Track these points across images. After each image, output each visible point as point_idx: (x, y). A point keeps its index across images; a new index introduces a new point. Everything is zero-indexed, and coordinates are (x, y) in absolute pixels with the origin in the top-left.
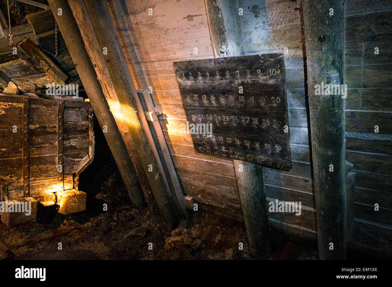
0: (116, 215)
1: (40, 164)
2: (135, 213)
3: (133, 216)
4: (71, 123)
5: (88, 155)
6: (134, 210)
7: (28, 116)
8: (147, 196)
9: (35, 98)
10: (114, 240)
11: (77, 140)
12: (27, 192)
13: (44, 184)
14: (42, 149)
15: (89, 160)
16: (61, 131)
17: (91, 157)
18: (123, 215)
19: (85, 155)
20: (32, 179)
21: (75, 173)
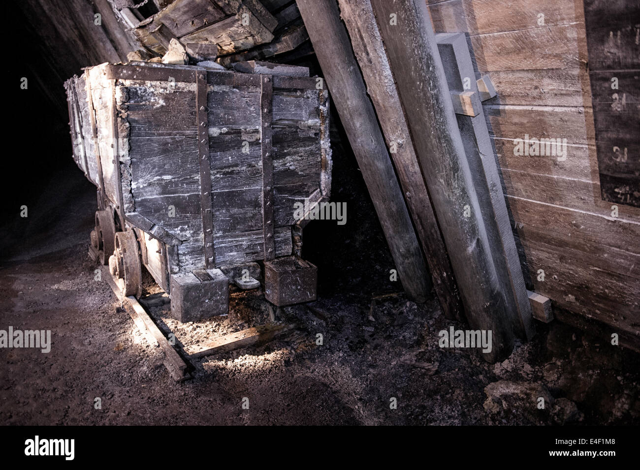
0: (371, 310)
1: (233, 207)
2: (410, 311)
3: (405, 317)
4: (286, 122)
5: (319, 190)
6: (408, 304)
7: (206, 110)
8: (439, 282)
9: (219, 71)
10: (371, 366)
11: (299, 158)
12: (211, 259)
13: (241, 245)
14: (235, 176)
15: (321, 198)
16: (267, 141)
17: (324, 193)
18: (386, 312)
19: (314, 188)
20: (218, 235)
21: (296, 224)
